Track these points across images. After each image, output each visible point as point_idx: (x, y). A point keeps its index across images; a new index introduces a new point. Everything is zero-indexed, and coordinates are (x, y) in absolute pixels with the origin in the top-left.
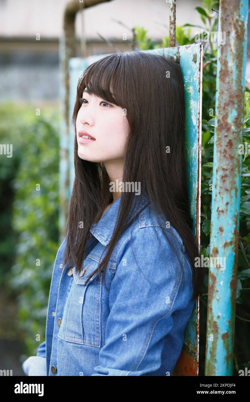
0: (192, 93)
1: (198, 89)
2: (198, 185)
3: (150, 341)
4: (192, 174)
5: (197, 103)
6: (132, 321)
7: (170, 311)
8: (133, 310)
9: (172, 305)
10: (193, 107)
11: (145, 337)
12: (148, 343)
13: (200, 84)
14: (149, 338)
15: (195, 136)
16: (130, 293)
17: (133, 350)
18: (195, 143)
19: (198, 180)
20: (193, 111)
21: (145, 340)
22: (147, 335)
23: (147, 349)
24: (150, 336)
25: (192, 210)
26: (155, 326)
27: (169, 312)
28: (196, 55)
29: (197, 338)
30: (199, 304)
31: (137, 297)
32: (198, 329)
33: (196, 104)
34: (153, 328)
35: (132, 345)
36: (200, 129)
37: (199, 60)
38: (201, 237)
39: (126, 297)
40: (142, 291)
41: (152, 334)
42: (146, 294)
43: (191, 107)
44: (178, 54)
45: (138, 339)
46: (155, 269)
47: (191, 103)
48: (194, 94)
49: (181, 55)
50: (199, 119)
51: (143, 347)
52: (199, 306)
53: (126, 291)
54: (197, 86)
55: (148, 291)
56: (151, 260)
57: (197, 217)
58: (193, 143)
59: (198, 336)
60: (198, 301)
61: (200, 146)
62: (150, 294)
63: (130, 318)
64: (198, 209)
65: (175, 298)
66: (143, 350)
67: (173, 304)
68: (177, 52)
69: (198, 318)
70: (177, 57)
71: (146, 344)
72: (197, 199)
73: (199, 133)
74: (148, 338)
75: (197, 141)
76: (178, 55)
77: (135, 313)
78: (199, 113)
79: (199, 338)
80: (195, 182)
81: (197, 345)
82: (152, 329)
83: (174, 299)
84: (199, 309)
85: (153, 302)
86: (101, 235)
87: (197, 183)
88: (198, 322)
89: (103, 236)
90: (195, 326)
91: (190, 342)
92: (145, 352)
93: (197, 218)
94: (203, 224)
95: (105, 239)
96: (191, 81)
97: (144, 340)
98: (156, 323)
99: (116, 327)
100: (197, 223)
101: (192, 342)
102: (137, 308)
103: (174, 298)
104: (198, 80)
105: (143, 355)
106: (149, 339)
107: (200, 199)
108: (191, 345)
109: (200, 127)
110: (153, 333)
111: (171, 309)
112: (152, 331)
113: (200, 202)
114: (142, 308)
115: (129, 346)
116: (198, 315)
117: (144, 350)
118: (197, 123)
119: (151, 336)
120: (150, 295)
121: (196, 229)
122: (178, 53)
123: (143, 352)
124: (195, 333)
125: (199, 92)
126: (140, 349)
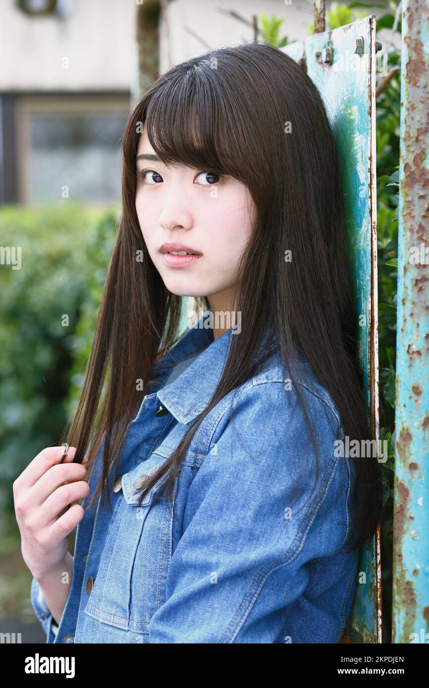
0: (356, 118)
1: (367, 109)
2: (372, 304)
3: (250, 608)
4: (359, 282)
5: (367, 138)
6: (217, 565)
7: (297, 552)
8: (223, 544)
9: (302, 542)
10: (359, 148)
11: (240, 600)
12: (245, 612)
13: (371, 97)
14: (250, 602)
15: (364, 204)
16: (221, 508)
17: (213, 624)
18: (364, 220)
19: (372, 294)
20: (359, 156)
21: (241, 605)
22: (245, 596)
23: (241, 624)
24: (252, 598)
25: (362, 355)
26: (265, 580)
27: (295, 555)
28: (363, 41)
29: (378, 617)
30: (379, 546)
31: (233, 518)
32: (379, 599)
33: (363, 141)
34: (261, 583)
35: (213, 613)
36: (373, 189)
37: (369, 49)
38: (380, 409)
39: (212, 516)
40: (244, 506)
41: (256, 595)
42: (250, 513)
43: (355, 148)
44: (331, 45)
45: (225, 602)
46: (276, 464)
47: (356, 139)
48: (361, 120)
49: (335, 47)
50: (370, 170)
51: (233, 618)
52: (379, 551)
53: (212, 504)
54: (365, 102)
55: (257, 508)
56: (269, 446)
57: (372, 370)
58: (361, 221)
59: (380, 612)
60: (378, 541)
61: (373, 225)
62: (260, 515)
63: (213, 559)
64: (372, 353)
65: (308, 528)
66: (232, 626)
67: (304, 539)
68: (328, 42)
69: (379, 577)
70: (327, 50)
71: (242, 614)
72: (371, 334)
73: (371, 197)
74: (247, 602)
75: (369, 215)
76: (329, 48)
77: (226, 551)
78: (370, 158)
79: (382, 617)
80: (366, 299)
81: (378, 631)
82: (258, 586)
83: (307, 531)
84: (379, 557)
85: (265, 532)
86: (177, 403)
87: (370, 300)
88: (379, 584)
89: (182, 406)
90: (373, 593)
91: (365, 626)
92: (237, 631)
93: (372, 371)
94: (386, 385)
95: (185, 412)
96: (355, 96)
97: (238, 605)
98: (269, 574)
99: (188, 575)
100: (372, 381)
101: (367, 625)
102: (231, 541)
103: (306, 529)
104: (367, 90)
105: (233, 636)
106: (249, 606)
107: (376, 332)
108: (365, 631)
109: (373, 186)
110: (259, 595)
111: (300, 549)
112: (257, 590)
113: (376, 340)
114: (240, 541)
115: (207, 615)
116: (379, 569)
117: (235, 625)
118: (366, 179)
119: (255, 599)
120: (258, 517)
121: (371, 394)
122: (330, 43)
123: (233, 628)
124: (373, 606)
125: (370, 114)
126: (227, 623)
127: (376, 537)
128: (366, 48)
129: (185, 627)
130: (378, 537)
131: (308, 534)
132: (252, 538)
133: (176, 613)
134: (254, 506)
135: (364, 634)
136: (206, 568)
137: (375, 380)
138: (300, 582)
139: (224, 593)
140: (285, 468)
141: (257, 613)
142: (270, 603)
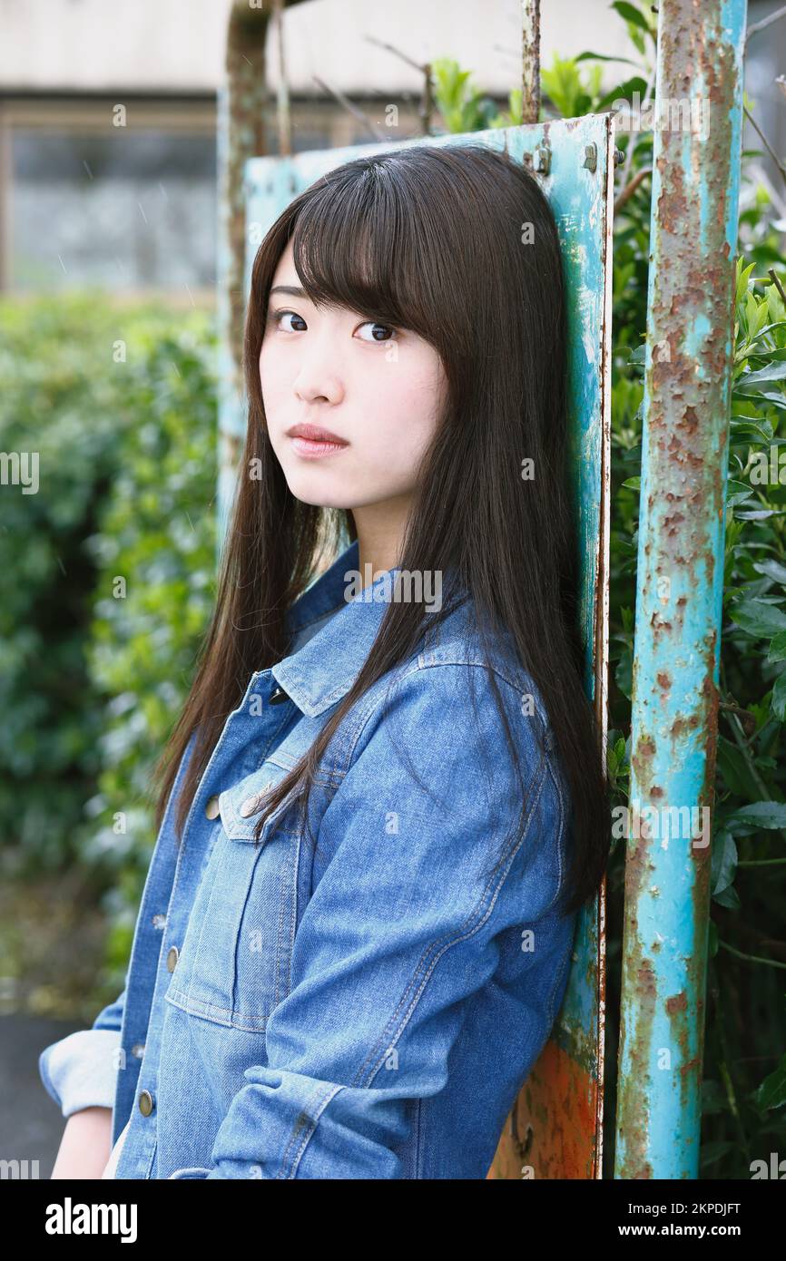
0: (583, 264)
1: (600, 253)
2: (600, 545)
3: (415, 1002)
4: (583, 511)
5: (598, 296)
6: (367, 938)
7: (484, 919)
8: (375, 907)
9: (492, 904)
10: (587, 309)
11: (401, 990)
12: (409, 1008)
13: (606, 236)
14: (416, 993)
15: (592, 394)
16: (370, 853)
17: (362, 1026)
18: (592, 418)
19: (601, 531)
20: (586, 321)
21: (402, 998)
22: (409, 984)
23: (403, 1026)
24: (418, 988)
25: (584, 620)
26: (436, 959)
27: (481, 923)
28: (596, 150)
29: (599, 1012)
30: (603, 907)
31: (389, 867)
32: (601, 986)
33: (593, 299)
34: (431, 964)
35: (361, 1009)
36: (606, 374)
37: (604, 164)
38: (610, 703)
39: (357, 865)
40: (404, 850)
41: (424, 983)
42: (414, 861)
43: (581, 309)
44: (547, 146)
45: (378, 993)
46: (451, 789)
47: (582, 296)
48: (591, 268)
49: (552, 148)
50: (602, 346)
51: (391, 1018)
52: (603, 914)
53: (357, 847)
54: (597, 244)
55: (424, 853)
56: (442, 761)
57: (599, 644)
58: (588, 420)
59: (602, 1005)
60: (603, 900)
61: (605, 427)
62: (428, 862)
63: (361, 930)
64: (599, 618)
65: (501, 883)
66: (390, 1029)
67: (494, 900)
68: (543, 140)
69: (603, 952)
70: (542, 153)
71: (403, 1010)
72: (599, 590)
73: (603, 386)
74: (412, 994)
75: (599, 412)
76: (545, 150)
77: (380, 916)
78: (603, 328)
79: (606, 1012)
80: (593, 537)
81: (599, 1032)
82: (428, 970)
83: (499, 888)
84: (603, 923)
85: (436, 889)
86: (302, 685)
87: (598, 539)
88: (602, 963)
89: (310, 689)
90: (593, 977)
91: (580, 1025)
92: (397, 1036)
93: (599, 647)
94: (620, 665)
95: (314, 699)
96: (582, 229)
97: (398, 998)
98: (443, 951)
99: (324, 953)
100: (598, 661)
101: (583, 1024)
102: (387, 902)
103: (498, 884)
104: (600, 225)
106: (414, 998)
107: (606, 588)
108: (580, 1033)
109: (606, 369)
110: (429, 982)
111: (488, 914)
112: (426, 974)
113: (606, 599)
114: (400, 902)
115: (353, 1012)
116: (603, 940)
117: (394, 1029)
118: (596, 357)
119: (422, 988)
120: (426, 866)
121: (596, 680)
122: (546, 142)
123: (391, 1033)
124: (592, 995)
125: (604, 261)
126: (383, 1024)
127: (600, 893)
128: (601, 164)
129: (321, 1029)
130: (603, 894)
131: (500, 891)
132: (417, 897)
133: (305, 1009)
134: (420, 849)
135: (578, 1037)
136: (349, 942)
137: (602, 659)
138: (489, 962)
139: (378, 980)
140: (464, 794)
141: (426, 1008)
142: (445, 993)
